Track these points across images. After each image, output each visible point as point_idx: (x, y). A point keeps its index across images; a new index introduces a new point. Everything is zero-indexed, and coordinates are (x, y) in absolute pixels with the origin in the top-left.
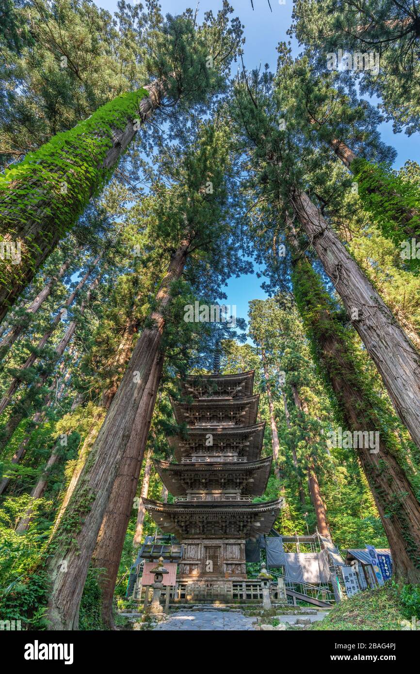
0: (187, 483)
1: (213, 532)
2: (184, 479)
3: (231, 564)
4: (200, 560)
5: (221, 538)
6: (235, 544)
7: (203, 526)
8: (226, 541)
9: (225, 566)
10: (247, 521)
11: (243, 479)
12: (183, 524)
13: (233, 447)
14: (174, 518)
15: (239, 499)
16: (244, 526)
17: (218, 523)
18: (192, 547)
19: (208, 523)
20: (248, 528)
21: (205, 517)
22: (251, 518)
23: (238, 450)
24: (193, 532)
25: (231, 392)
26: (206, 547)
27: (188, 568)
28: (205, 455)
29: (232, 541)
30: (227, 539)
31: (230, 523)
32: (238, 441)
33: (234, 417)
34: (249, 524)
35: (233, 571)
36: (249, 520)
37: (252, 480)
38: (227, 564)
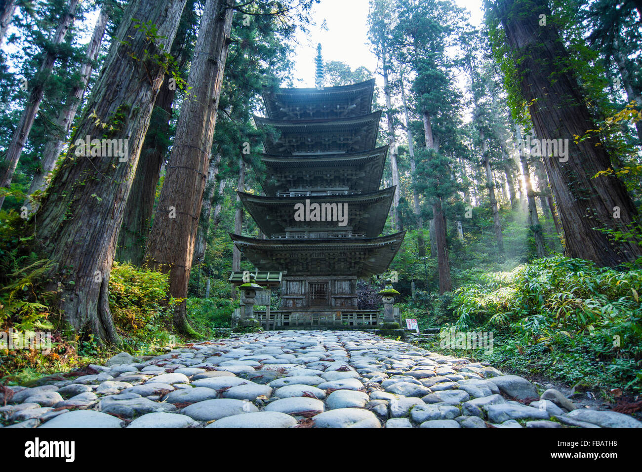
0: (286, 221)
1: (319, 269)
2: (281, 216)
3: (341, 298)
4: (305, 295)
5: (329, 275)
6: (345, 280)
7: (307, 264)
8: (335, 278)
9: (333, 299)
10: (360, 258)
11: (356, 215)
12: (282, 261)
13: (343, 180)
14: (272, 255)
15: (350, 236)
16: (355, 263)
17: (325, 260)
18: (295, 283)
19: (312, 260)
20: (362, 265)
21: (308, 255)
22: (365, 254)
23: (349, 183)
24: (295, 269)
25: (341, 113)
26: (311, 284)
27: (291, 302)
28: (306, 190)
29: (341, 277)
30: (335, 275)
31: (339, 260)
32: (349, 172)
33: (344, 145)
34: (362, 261)
35: (342, 304)
36: (362, 257)
37: (366, 216)
38: (335, 298)
